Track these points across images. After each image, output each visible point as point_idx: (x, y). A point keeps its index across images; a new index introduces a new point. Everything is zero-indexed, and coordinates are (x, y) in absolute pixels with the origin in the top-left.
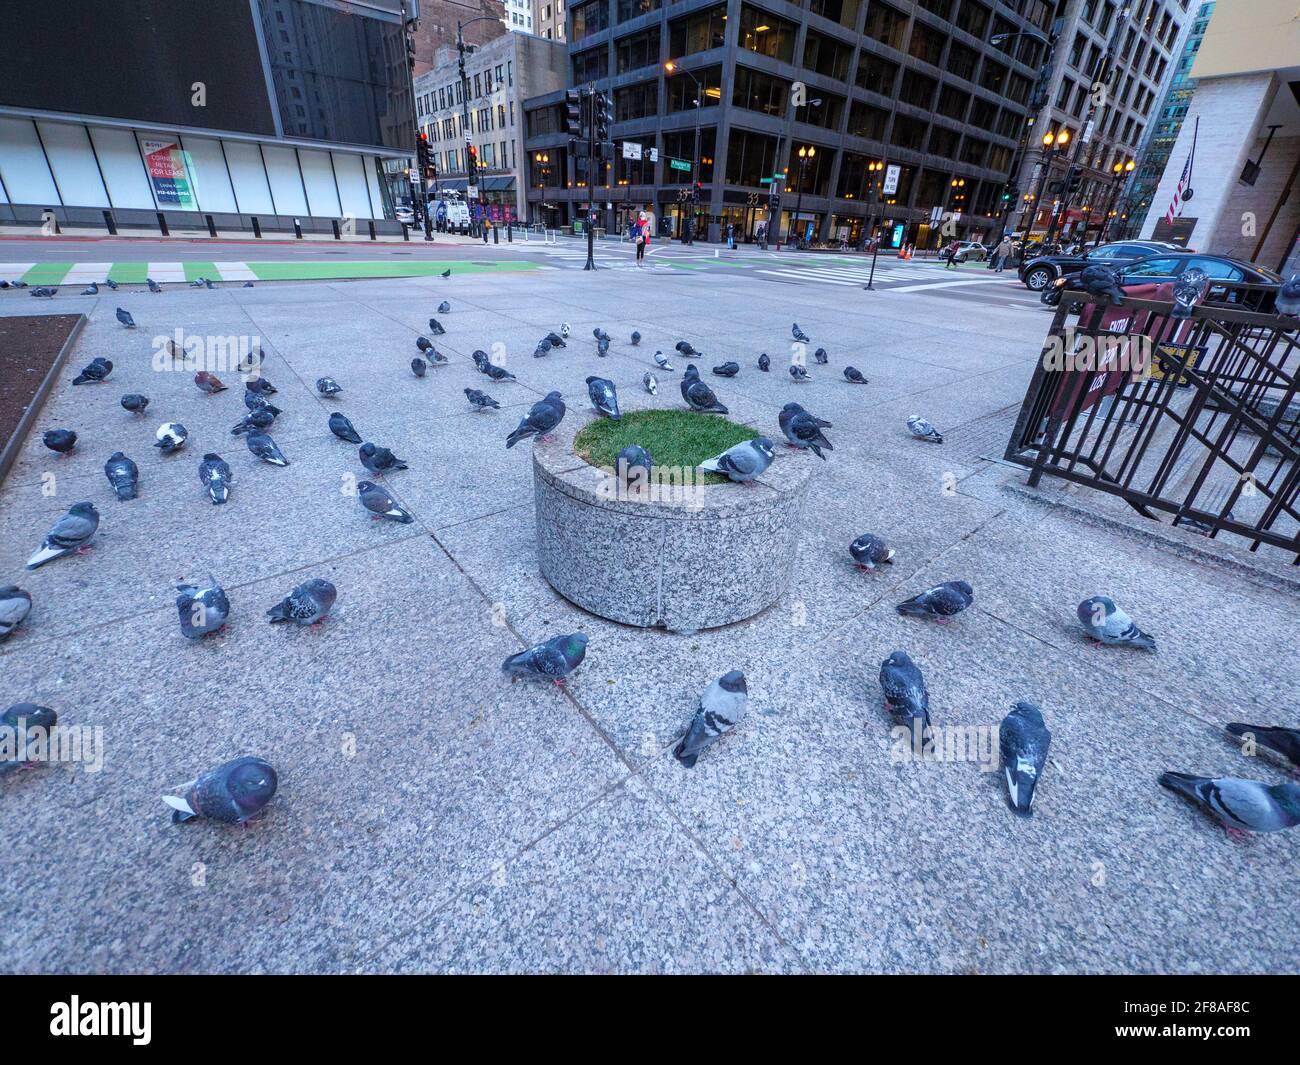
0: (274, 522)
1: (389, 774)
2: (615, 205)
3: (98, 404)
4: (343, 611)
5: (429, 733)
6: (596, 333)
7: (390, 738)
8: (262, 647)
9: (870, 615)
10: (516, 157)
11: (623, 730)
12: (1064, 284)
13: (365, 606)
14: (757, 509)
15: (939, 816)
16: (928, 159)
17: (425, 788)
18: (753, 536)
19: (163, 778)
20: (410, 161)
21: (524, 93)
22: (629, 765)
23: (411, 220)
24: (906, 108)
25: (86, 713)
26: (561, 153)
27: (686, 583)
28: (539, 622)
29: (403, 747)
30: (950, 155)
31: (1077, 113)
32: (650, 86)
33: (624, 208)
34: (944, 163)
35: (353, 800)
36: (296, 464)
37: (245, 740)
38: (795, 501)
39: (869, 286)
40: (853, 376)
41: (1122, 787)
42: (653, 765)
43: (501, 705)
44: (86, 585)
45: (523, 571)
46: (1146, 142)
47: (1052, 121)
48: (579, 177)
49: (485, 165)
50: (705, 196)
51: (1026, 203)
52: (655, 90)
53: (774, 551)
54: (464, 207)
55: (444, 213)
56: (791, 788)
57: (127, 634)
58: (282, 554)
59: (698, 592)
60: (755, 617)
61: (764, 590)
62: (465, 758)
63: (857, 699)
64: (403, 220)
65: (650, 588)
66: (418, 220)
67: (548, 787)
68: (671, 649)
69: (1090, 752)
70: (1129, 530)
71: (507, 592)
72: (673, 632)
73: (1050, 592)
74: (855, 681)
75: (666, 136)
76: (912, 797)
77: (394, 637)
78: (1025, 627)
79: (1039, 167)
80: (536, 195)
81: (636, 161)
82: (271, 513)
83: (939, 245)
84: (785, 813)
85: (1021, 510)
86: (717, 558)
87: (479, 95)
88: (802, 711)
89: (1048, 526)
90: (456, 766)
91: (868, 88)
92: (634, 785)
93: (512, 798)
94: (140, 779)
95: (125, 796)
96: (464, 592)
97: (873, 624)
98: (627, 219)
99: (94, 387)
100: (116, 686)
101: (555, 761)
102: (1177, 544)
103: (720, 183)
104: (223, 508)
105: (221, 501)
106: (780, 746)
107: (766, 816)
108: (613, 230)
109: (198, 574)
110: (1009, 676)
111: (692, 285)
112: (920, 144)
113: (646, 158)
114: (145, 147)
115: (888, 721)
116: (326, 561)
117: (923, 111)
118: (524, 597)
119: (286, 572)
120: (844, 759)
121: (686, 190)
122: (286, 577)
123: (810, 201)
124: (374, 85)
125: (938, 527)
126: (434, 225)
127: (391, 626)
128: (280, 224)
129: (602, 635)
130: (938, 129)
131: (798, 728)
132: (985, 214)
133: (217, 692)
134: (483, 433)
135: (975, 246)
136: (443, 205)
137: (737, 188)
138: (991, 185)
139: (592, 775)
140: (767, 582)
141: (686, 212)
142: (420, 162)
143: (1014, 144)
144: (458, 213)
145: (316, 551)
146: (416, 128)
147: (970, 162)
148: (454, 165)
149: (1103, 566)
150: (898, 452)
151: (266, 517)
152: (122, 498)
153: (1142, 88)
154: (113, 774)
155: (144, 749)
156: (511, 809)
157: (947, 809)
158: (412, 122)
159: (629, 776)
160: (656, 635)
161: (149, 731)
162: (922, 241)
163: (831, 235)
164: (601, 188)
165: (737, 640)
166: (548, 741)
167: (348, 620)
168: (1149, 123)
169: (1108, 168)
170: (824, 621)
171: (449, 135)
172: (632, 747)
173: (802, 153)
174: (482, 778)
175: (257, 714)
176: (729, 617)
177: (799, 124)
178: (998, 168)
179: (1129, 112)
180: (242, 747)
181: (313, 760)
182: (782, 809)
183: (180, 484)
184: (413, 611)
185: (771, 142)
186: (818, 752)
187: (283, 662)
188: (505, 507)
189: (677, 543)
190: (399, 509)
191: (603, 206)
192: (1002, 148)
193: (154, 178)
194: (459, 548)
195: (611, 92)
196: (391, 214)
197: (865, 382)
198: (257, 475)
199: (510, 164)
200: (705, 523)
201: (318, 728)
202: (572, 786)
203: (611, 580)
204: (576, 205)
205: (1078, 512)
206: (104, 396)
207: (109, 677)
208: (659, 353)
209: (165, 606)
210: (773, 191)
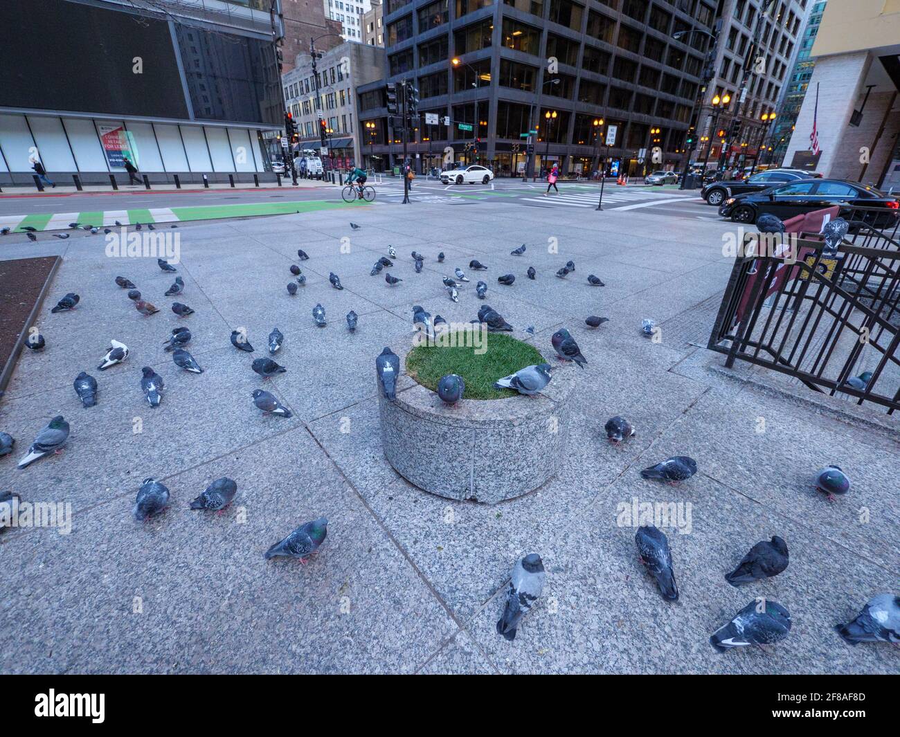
0: (193, 421)
1: (282, 637)
2: (421, 155)
3: (68, 328)
4: (244, 495)
5: (310, 600)
6: (414, 254)
7: (282, 605)
8: (187, 529)
9: (623, 480)
10: (353, 125)
11: (451, 591)
12: (734, 202)
13: (260, 490)
14: (540, 417)
15: (689, 657)
16: (633, 116)
17: (309, 649)
18: (538, 435)
19: (117, 649)
20: (281, 132)
21: (357, 82)
22: (457, 621)
23: (283, 171)
24: (618, 82)
25: (61, 593)
26: (383, 122)
27: (491, 471)
28: (385, 498)
29: (291, 612)
30: (648, 112)
31: (734, 80)
32: (443, 74)
33: (428, 157)
34: (645, 118)
35: (256, 662)
36: (209, 371)
37: (176, 612)
38: (567, 406)
39: (599, 208)
40: (594, 281)
41: (820, 624)
42: (475, 621)
43: (362, 572)
44: (60, 481)
45: (372, 455)
46: (782, 98)
47: (717, 86)
48: (396, 137)
49: (332, 131)
50: (483, 147)
51: (702, 143)
52: (446, 77)
53: (553, 442)
54: (319, 161)
55: (305, 165)
56: (578, 638)
57: (90, 522)
58: (200, 448)
59: (500, 476)
60: (540, 488)
61: (546, 469)
62: (337, 620)
63: (620, 555)
64: (277, 171)
65: (465, 475)
66: (287, 170)
67: (399, 644)
68: (482, 518)
69: (793, 593)
70: (801, 400)
71: (361, 473)
72: (482, 503)
73: (750, 456)
74: (617, 539)
75: (454, 108)
76: (667, 641)
77: (282, 516)
78: (735, 487)
79: (710, 118)
80: (367, 150)
81: (435, 126)
82: (191, 413)
83: (644, 174)
84: (575, 660)
85: (722, 387)
86: (513, 453)
87: (326, 85)
88: (580, 567)
89: (743, 399)
90: (331, 628)
91: (591, 70)
92: (462, 639)
93: (373, 655)
94: (100, 650)
95: (89, 666)
96: (331, 475)
97: (625, 489)
98: (430, 164)
99: (66, 314)
100: (82, 568)
101: (403, 619)
102: (836, 411)
103: (493, 138)
104: (157, 411)
105: (155, 405)
106: (566, 599)
107: (561, 663)
108: (420, 172)
109: (141, 468)
110: (728, 529)
111: (477, 213)
112: (628, 106)
113: (441, 123)
114: (100, 130)
115: (643, 573)
116: (231, 453)
117: (629, 84)
118: (374, 477)
119: (203, 463)
120: (613, 609)
121: (469, 143)
122: (203, 467)
123: (555, 147)
124: (255, 83)
125: (665, 403)
126: (299, 174)
127: (279, 506)
128: (193, 178)
129: (431, 507)
130: (639, 95)
131: (578, 582)
132: (674, 151)
133: (155, 570)
134: (338, 339)
135: (669, 174)
136: (304, 160)
137: (504, 141)
138: (678, 131)
139: (431, 632)
140: (548, 463)
141: (470, 158)
142: (287, 133)
143: (692, 103)
144: (315, 165)
145: (224, 444)
146: (285, 110)
147: (663, 116)
148: (311, 132)
149: (786, 432)
150: (631, 342)
151: (188, 417)
152: (86, 406)
153: (777, 62)
154: (80, 646)
155: (103, 623)
156: (373, 666)
157: (693, 651)
158: (282, 105)
159: (458, 631)
160: (470, 506)
161: (106, 607)
162: (633, 172)
163: (570, 170)
164: (412, 144)
165: (528, 508)
166: (397, 602)
167: (249, 503)
168: (783, 85)
169: (757, 117)
170: (590, 488)
171: (307, 112)
172: (459, 605)
173: (548, 115)
174: (350, 639)
175: (184, 590)
176: (522, 490)
177: (545, 96)
178: (682, 120)
179: (769, 79)
180: (174, 618)
181: (226, 627)
182: (572, 656)
183: (128, 392)
184: (295, 492)
185: (526, 109)
186: (595, 603)
187: (203, 541)
188: (357, 401)
189: (483, 445)
190: (282, 408)
191: (414, 156)
192: (684, 107)
193: (107, 151)
194: (326, 437)
195: (416, 80)
196: (269, 168)
197: (603, 285)
198: (181, 382)
199: (349, 130)
200: (504, 430)
201: (230, 598)
202: (416, 642)
203: (437, 469)
204: (395, 156)
205: (763, 387)
206: (73, 321)
207: (77, 560)
208: (458, 270)
209: (117, 496)
210: (529, 142)
